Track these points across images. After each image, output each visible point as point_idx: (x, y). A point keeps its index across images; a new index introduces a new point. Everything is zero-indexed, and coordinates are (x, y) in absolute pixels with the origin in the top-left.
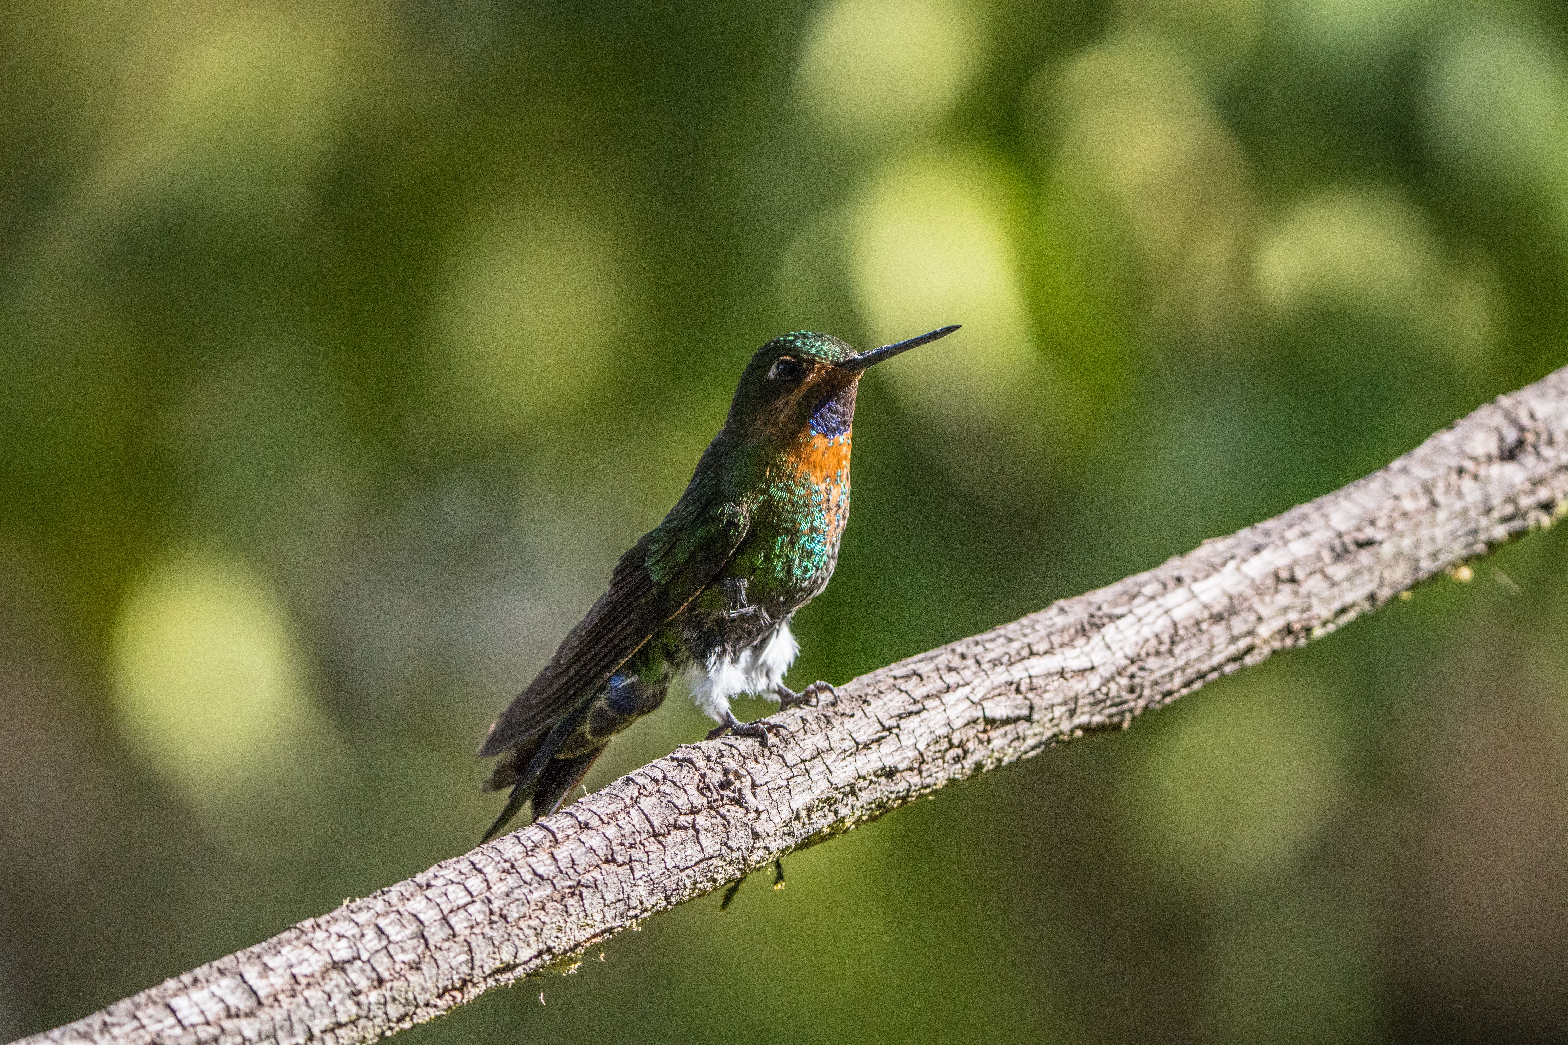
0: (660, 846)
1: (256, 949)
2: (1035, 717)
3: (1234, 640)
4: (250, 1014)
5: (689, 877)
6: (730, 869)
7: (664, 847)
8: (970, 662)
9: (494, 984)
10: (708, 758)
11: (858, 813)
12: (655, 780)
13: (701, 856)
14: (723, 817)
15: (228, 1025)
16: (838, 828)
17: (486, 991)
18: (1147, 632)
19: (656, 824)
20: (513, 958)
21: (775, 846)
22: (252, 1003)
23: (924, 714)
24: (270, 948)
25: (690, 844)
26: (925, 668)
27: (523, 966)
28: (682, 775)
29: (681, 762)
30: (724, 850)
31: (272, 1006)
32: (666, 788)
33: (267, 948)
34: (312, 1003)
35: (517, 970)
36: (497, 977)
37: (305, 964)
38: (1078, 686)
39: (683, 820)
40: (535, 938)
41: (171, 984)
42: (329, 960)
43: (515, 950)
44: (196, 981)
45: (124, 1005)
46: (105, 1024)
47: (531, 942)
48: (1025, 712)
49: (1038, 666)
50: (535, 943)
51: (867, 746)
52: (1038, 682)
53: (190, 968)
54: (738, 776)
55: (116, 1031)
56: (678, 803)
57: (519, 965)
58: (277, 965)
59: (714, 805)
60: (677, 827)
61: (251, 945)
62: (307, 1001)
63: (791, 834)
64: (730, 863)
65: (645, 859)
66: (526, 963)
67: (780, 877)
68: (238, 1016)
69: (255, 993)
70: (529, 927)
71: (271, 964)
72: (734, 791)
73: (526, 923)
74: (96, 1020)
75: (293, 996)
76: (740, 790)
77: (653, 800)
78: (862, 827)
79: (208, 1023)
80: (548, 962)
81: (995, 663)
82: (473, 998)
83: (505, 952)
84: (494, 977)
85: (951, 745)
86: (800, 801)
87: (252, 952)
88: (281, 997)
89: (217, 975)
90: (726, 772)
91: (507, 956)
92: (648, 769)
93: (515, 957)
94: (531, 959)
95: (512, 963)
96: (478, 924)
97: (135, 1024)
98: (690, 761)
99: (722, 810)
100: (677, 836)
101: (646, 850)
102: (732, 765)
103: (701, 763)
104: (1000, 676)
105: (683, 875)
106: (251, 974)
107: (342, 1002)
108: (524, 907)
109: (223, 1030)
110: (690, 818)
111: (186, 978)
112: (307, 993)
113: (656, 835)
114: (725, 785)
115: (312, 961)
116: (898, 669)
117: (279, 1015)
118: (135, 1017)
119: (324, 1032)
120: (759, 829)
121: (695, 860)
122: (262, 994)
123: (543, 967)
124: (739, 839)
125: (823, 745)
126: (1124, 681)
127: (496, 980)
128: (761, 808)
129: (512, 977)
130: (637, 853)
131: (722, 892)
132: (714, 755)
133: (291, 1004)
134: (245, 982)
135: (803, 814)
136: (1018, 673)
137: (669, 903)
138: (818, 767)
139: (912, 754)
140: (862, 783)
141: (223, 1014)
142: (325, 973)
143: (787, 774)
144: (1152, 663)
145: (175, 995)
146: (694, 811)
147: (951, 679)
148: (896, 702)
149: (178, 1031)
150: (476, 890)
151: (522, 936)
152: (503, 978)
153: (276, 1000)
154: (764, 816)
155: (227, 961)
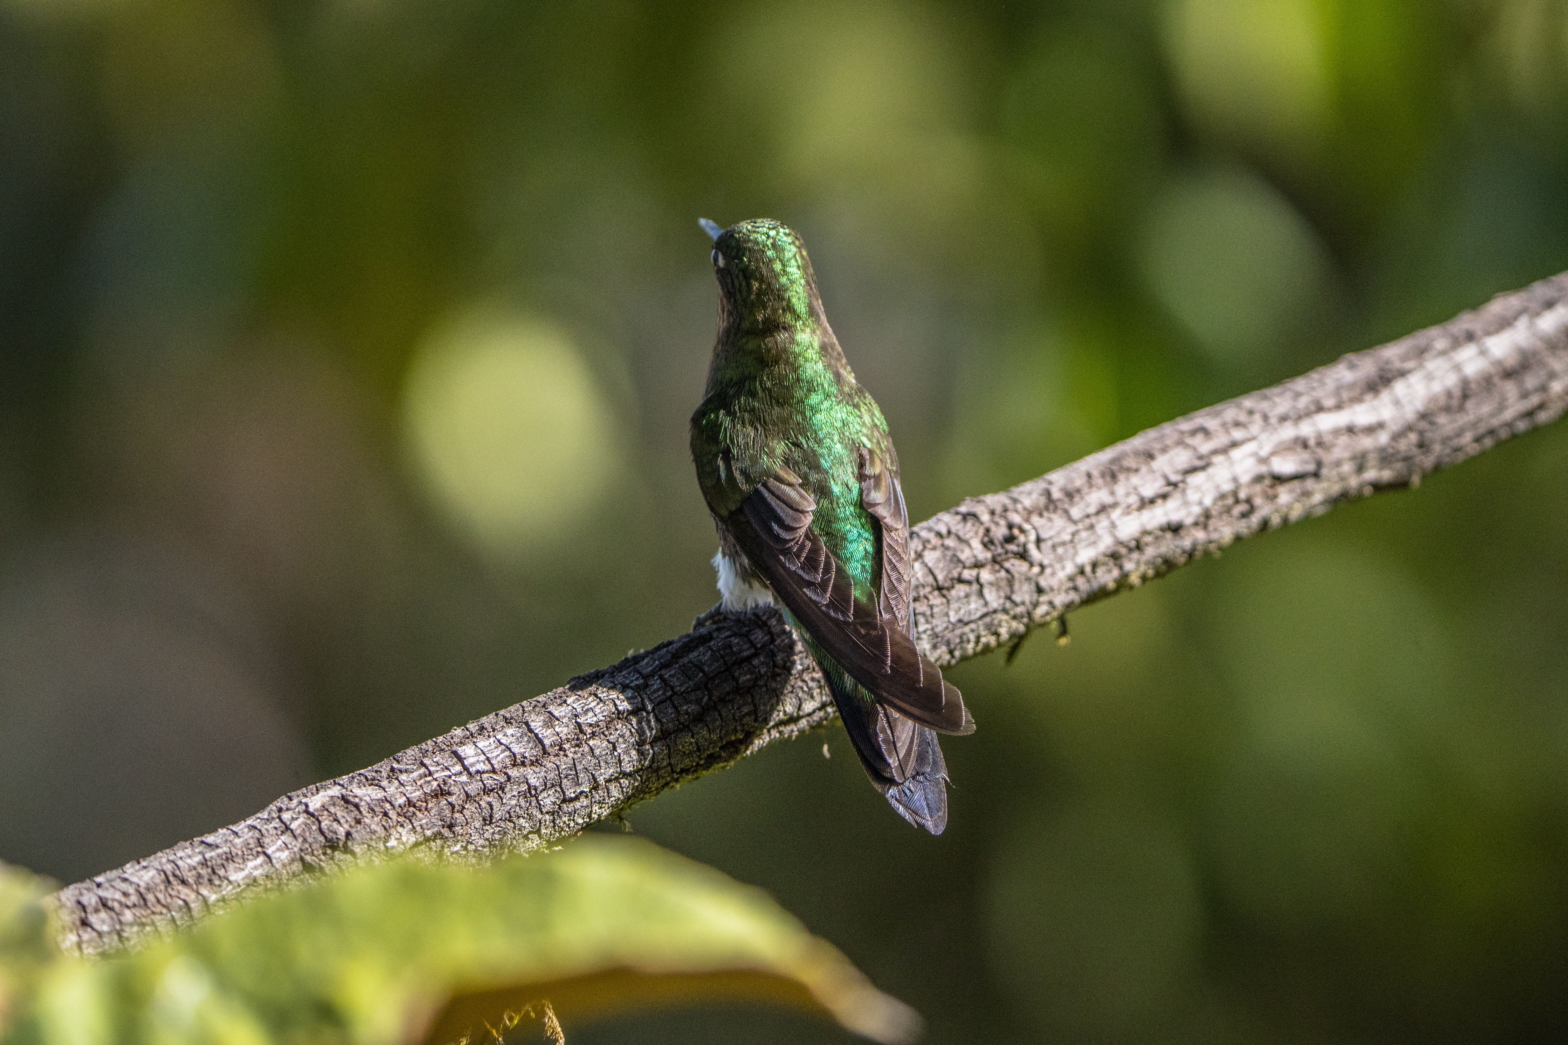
0: (944, 600)
1: (541, 698)
2: (1324, 471)
3: (1525, 395)
4: (535, 763)
5: (972, 631)
6: (1014, 624)
7: (948, 601)
8: (1257, 417)
9: (778, 735)
10: (993, 513)
11: (1143, 568)
12: (939, 535)
13: (985, 610)
14: (1008, 571)
15: (514, 773)
16: (1123, 583)
17: (769, 742)
18: (1437, 387)
19: (940, 577)
20: (796, 710)
21: (1060, 600)
22: (537, 751)
23: (1210, 470)
24: (555, 698)
25: (973, 598)
26: (1211, 424)
27: (808, 718)
28: (968, 530)
29: (965, 517)
30: (1008, 605)
31: (557, 755)
32: (950, 542)
33: (552, 697)
34: (597, 752)
35: (800, 722)
36: (781, 729)
37: (590, 714)
38: (1367, 443)
39: (967, 574)
40: (818, 690)
41: (458, 732)
42: (613, 710)
43: (798, 702)
44: (482, 728)
45: (412, 752)
46: (392, 770)
47: (815, 694)
48: (1311, 467)
49: (1326, 422)
50: (819, 695)
51: (1152, 501)
52: (1327, 439)
53: (476, 717)
54: (1022, 531)
55: (403, 777)
56: (963, 557)
57: (803, 717)
58: (563, 714)
59: (999, 559)
60: (960, 580)
61: (538, 694)
62: (592, 750)
63: (1075, 589)
64: (1015, 617)
65: (928, 613)
66: (809, 715)
67: (1064, 632)
68: (523, 764)
69: (541, 742)
70: (813, 679)
71: (556, 714)
72: (1018, 546)
73: (810, 675)
74: (384, 767)
75: (577, 746)
76: (1024, 545)
77: (937, 554)
78: (1148, 583)
79: (494, 771)
80: (832, 715)
81: (1283, 419)
82: (756, 749)
83: (788, 704)
84: (778, 728)
85: (1237, 501)
86: (1085, 556)
87: (539, 702)
88: (566, 746)
89: (503, 723)
90: (1010, 526)
91: (791, 708)
92: (931, 522)
93: (799, 709)
94: (814, 711)
95: (795, 714)
96: (762, 676)
97: (423, 770)
98: (974, 516)
99: (1007, 565)
100: (960, 590)
101: (931, 603)
102: (1016, 519)
103: (985, 517)
104: (1288, 432)
105: (966, 629)
106: (537, 723)
107: (627, 752)
108: (808, 660)
109: (509, 778)
110: (974, 572)
111: (473, 726)
112: (591, 743)
113: (939, 588)
114: (1010, 539)
115: (597, 710)
116: (1185, 425)
117: (564, 763)
118: (423, 764)
119: (608, 781)
120: (1043, 583)
121: (979, 614)
122: (547, 742)
123: (826, 719)
124: (1023, 594)
125: (1108, 499)
126: (1413, 437)
127: (780, 732)
128: (1046, 562)
129: (795, 729)
130: (922, 607)
131: (1006, 649)
132: (999, 510)
133: (575, 753)
134: (531, 730)
135: (1088, 569)
136: (1306, 429)
137: (953, 656)
138: (1102, 524)
139: (1196, 510)
140: (1148, 539)
141: (508, 762)
142: (609, 723)
143: (1071, 528)
144: (1442, 419)
145: (462, 743)
146: (978, 565)
147: (1238, 434)
148: (1182, 458)
149: (464, 778)
150: (760, 642)
151: (805, 689)
152: (787, 730)
153: (561, 749)
154: (1048, 571)
155: (513, 710)
